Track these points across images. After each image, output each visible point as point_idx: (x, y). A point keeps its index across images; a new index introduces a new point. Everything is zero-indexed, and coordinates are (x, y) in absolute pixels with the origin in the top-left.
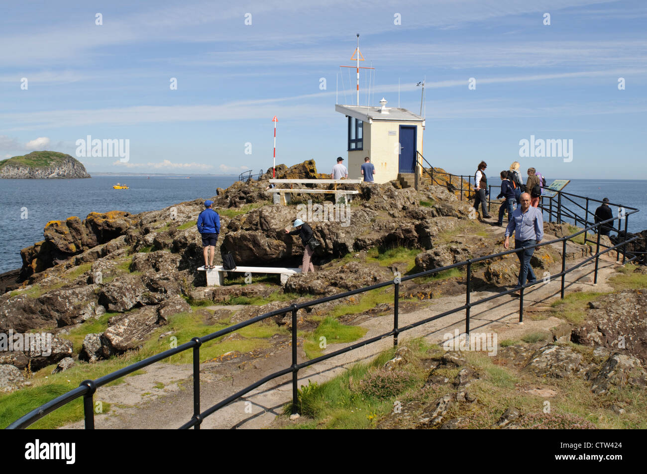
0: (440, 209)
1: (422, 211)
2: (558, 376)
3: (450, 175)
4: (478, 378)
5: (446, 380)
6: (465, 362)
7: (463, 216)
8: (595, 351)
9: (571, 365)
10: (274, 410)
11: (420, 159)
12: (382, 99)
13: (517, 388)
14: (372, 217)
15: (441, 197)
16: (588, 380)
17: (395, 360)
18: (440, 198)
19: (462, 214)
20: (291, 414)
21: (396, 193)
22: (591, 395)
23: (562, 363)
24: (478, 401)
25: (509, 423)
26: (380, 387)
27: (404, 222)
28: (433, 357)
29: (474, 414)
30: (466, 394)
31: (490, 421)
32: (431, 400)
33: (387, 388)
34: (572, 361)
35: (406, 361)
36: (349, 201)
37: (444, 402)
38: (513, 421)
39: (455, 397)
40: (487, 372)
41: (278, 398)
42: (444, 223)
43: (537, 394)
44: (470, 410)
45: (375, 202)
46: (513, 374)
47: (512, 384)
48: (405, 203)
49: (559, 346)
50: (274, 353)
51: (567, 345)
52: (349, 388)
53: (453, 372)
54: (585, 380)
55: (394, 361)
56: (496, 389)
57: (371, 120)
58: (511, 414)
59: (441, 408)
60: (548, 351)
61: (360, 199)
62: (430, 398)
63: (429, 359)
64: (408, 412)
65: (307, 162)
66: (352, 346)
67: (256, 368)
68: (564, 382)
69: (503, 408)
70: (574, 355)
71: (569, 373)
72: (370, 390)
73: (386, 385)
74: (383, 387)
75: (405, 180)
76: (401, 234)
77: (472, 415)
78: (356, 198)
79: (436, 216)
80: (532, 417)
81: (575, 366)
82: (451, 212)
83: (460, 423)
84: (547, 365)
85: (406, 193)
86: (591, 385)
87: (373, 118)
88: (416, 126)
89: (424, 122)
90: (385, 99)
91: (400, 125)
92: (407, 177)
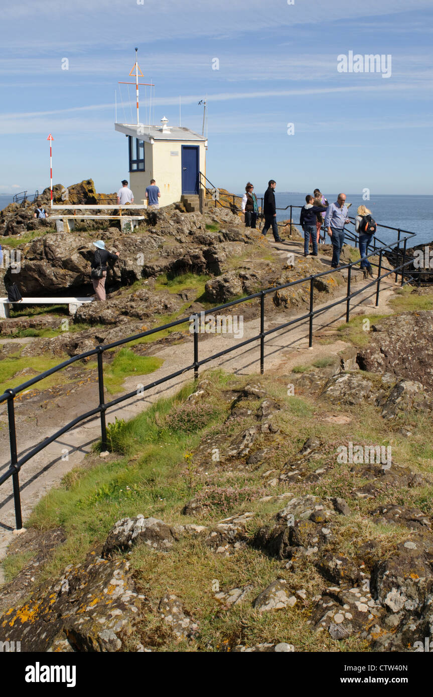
0: (226, 234)
1: (209, 236)
2: (351, 404)
3: (234, 196)
4: (279, 409)
5: (249, 412)
6: (265, 394)
7: (250, 241)
8: (383, 378)
9: (362, 392)
10: (83, 449)
11: (203, 181)
12: (163, 118)
13: (315, 417)
14: (160, 244)
15: (226, 219)
16: (378, 406)
17: (198, 393)
18: (225, 221)
19: (249, 238)
20: (101, 452)
21: (183, 218)
22: (382, 420)
23: (354, 391)
24: (281, 431)
25: (311, 452)
26: (186, 421)
27: (192, 247)
28: (234, 388)
29: (278, 444)
30: (270, 426)
31: (294, 450)
32: (237, 432)
33: (193, 422)
34: (363, 388)
35: (208, 394)
36: (135, 226)
37: (250, 434)
38: (315, 450)
39: (259, 429)
40: (287, 403)
41: (85, 435)
42: (231, 249)
43: (333, 422)
44: (274, 441)
45: (162, 228)
46: (310, 404)
47: (310, 413)
48: (192, 227)
49: (351, 374)
50: (75, 390)
51: (358, 373)
52: (156, 423)
53: (255, 404)
54: (375, 406)
55: (196, 394)
56: (296, 419)
57: (152, 140)
58: (313, 443)
59: (248, 440)
60: (341, 380)
61: (146, 224)
62: (236, 430)
63: (229, 391)
64: (215, 445)
65: (85, 182)
66: (155, 383)
67: (59, 407)
68: (356, 408)
69: (304, 438)
70: (365, 383)
71: (361, 400)
72: (176, 425)
73: (191, 419)
74: (189, 421)
75: (189, 202)
76: (190, 260)
77: (277, 446)
78: (142, 224)
79: (223, 241)
80: (332, 445)
81: (366, 392)
82: (237, 236)
83: (266, 453)
84: (341, 393)
85: (192, 218)
86: (381, 410)
87: (155, 138)
88: (199, 146)
89: (207, 141)
90: (166, 118)
91: (182, 145)
92: (191, 199)
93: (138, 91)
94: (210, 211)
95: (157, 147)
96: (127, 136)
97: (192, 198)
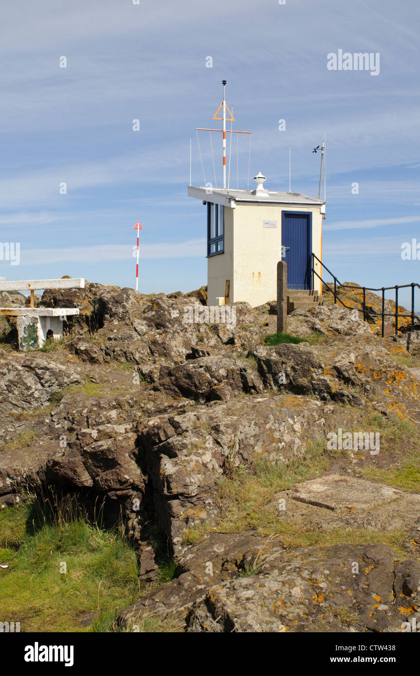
0: (268, 362)
1: (208, 369)
3: (364, 289)
7: (348, 391)
11: (317, 268)
12: (258, 173)
19: (347, 381)
36: (50, 334)
57: (233, 203)
75: (291, 301)
82: (306, 373)
87: (237, 199)
88: (311, 213)
89: (324, 206)
90: (262, 174)
91: (282, 211)
92: (295, 295)
93: (225, 140)
94: (309, 311)
95: (240, 213)
96: (205, 204)
97: (299, 295)
